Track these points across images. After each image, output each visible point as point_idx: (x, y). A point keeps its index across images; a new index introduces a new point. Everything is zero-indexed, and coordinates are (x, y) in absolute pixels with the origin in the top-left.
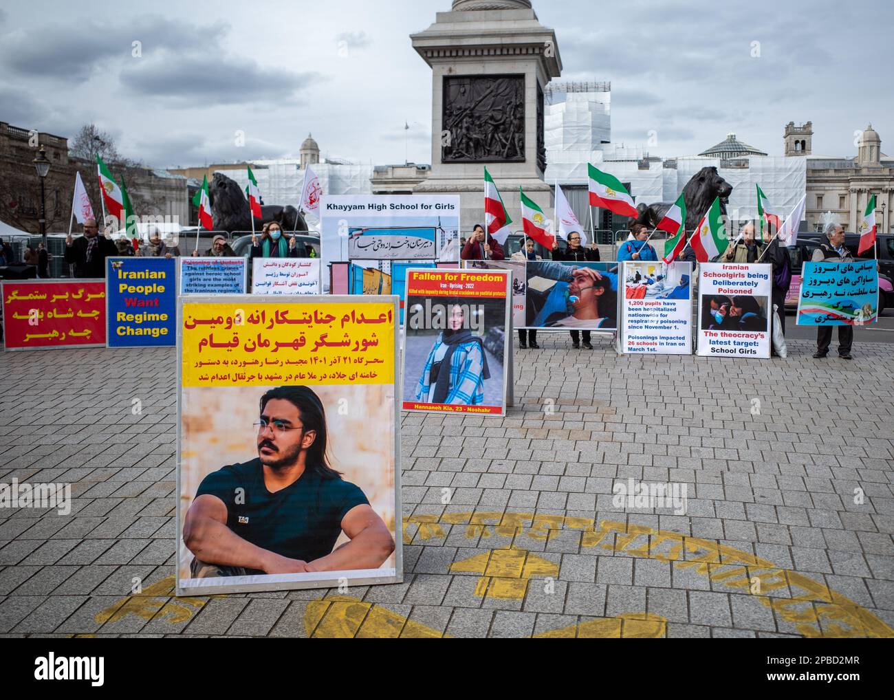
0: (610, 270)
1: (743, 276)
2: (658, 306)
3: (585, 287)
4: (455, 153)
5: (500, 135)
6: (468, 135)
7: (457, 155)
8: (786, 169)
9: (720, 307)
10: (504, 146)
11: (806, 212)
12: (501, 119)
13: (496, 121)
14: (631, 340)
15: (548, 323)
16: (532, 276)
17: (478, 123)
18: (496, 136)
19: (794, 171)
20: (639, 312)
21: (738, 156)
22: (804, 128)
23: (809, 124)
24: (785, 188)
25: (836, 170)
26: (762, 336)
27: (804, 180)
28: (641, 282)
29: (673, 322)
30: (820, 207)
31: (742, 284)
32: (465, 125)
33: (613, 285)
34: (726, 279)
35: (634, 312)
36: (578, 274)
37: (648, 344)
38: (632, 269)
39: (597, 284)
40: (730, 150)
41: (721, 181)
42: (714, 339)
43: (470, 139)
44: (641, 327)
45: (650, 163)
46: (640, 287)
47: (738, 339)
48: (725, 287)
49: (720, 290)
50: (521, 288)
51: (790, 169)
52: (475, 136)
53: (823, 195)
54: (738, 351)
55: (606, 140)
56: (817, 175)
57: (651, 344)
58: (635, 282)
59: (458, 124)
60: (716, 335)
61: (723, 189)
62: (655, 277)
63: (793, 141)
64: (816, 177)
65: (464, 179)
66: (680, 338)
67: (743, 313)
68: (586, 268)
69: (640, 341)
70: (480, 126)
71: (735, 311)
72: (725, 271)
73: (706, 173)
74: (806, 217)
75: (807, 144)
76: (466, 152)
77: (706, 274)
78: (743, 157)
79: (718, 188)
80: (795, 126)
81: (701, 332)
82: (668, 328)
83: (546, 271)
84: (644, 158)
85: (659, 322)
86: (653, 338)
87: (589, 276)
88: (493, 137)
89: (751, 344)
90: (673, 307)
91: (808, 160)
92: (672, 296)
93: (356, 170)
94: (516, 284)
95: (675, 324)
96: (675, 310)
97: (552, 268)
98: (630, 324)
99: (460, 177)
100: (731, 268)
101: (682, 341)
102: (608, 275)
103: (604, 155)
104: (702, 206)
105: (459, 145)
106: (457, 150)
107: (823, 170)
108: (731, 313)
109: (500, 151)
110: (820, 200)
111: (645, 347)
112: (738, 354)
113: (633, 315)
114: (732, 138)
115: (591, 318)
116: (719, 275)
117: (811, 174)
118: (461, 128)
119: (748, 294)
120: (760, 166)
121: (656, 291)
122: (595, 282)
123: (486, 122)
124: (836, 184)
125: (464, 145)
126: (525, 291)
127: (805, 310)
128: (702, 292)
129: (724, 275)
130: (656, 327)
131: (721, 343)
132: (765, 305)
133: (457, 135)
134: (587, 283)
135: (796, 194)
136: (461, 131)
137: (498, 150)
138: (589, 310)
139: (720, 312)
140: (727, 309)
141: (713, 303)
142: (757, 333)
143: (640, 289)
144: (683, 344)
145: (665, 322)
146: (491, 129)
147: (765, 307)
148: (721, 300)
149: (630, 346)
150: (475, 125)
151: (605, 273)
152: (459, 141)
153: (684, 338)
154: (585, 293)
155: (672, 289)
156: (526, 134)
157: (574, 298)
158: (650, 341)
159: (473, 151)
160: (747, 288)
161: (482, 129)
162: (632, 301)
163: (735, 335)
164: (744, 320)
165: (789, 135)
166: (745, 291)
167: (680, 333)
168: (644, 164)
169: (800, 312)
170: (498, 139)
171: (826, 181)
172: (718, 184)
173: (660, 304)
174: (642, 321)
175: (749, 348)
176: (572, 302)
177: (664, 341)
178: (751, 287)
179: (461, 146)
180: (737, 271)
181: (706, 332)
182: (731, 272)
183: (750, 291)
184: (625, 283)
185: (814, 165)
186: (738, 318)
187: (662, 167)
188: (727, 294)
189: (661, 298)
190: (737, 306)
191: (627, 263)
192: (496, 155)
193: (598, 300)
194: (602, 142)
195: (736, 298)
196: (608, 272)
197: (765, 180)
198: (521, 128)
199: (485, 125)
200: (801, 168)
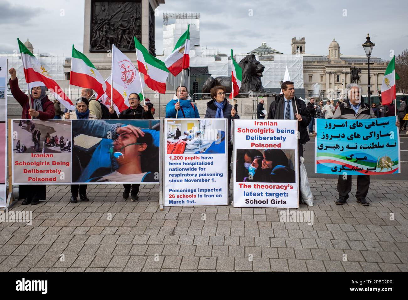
0: (152, 127)
1: (273, 131)
2: (197, 160)
3: (129, 143)
4: (98, 47)
5: (126, 36)
6: (107, 36)
7: (99, 48)
8: (293, 61)
9: (253, 160)
10: (129, 42)
11: (304, 84)
12: (127, 27)
13: (124, 28)
14: (172, 193)
15: (93, 178)
16: (78, 134)
17: (113, 28)
18: (124, 36)
19: (297, 62)
20: (179, 167)
21: (268, 54)
22: (301, 40)
23: (304, 38)
24: (293, 71)
25: (318, 62)
26: (291, 187)
27: (302, 67)
28: (181, 138)
29: (211, 175)
30: (311, 81)
31: (272, 138)
32: (105, 29)
33: (155, 141)
34: (258, 134)
35: (175, 167)
36: (122, 131)
37: (187, 196)
38: (173, 126)
39: (140, 140)
40: (264, 51)
41: (258, 63)
42: (248, 190)
43: (108, 38)
44: (181, 181)
45: (221, 57)
46: (180, 142)
47: (269, 191)
48: (257, 142)
49: (252, 144)
50: (67, 145)
51: (295, 61)
52: (111, 36)
53: (312, 75)
54: (269, 202)
55: (197, 45)
56: (309, 64)
57: (190, 196)
58: (175, 138)
59: (100, 29)
60: (249, 187)
61: (259, 68)
62: (195, 133)
63: (296, 47)
64: (308, 65)
65: (104, 62)
66: (217, 190)
67: (274, 165)
68: (129, 126)
69: (180, 194)
70: (114, 30)
71: (266, 164)
72: (256, 127)
73: (249, 58)
74: (304, 86)
75: (303, 48)
76: (105, 46)
77: (240, 130)
78: (270, 55)
79: (256, 67)
80: (297, 39)
81: (236, 185)
82: (206, 180)
83: (91, 129)
84: (218, 55)
85: (198, 176)
86: (192, 191)
87: (133, 133)
88: (122, 37)
89: (281, 195)
90: (210, 161)
91: (304, 56)
92: (210, 151)
93: (55, 60)
94: (63, 142)
95: (212, 177)
96: (212, 163)
97: (97, 126)
98: (171, 178)
99: (101, 61)
100: (262, 124)
101: (219, 193)
102: (150, 132)
103: (196, 53)
104: (246, 78)
105: (101, 41)
106: (100, 44)
107: (312, 62)
108: (263, 166)
109: (126, 46)
110: (311, 78)
111: (185, 199)
112: (270, 205)
113: (174, 170)
114: (265, 45)
115: (135, 173)
116: (252, 131)
117: (306, 64)
118: (102, 31)
119: (277, 148)
120: (279, 59)
121: (195, 147)
122: (138, 138)
123: (118, 28)
124: (318, 69)
125: (104, 42)
126: (71, 148)
127: (321, 161)
128: (237, 146)
129: (255, 131)
130: (195, 181)
131: (254, 194)
132: (293, 158)
133: (99, 36)
134: (131, 140)
135: (298, 75)
136: (102, 33)
137: (125, 45)
138: (133, 165)
139: (253, 165)
140: (259, 162)
141: (246, 157)
142: (286, 184)
143: (180, 144)
144: (220, 196)
145: (203, 175)
146: (120, 32)
147: (293, 160)
148: (253, 153)
149: (171, 199)
150: (111, 30)
151: (147, 130)
152: (101, 39)
153: (220, 190)
154: (128, 149)
155: (209, 143)
156: (142, 35)
157: (118, 154)
158: (189, 193)
159: (110, 45)
160: (276, 142)
161: (115, 32)
162: (173, 156)
163: (267, 187)
164: (274, 172)
165: (294, 43)
166: (275, 146)
167: (216, 186)
168: (218, 58)
169: (318, 163)
170: (125, 38)
171: (314, 68)
172: (256, 65)
173: (198, 158)
174: (182, 175)
175: (280, 199)
176: (116, 158)
177: (202, 193)
178: (280, 141)
179: (102, 42)
180: (267, 127)
181: (241, 185)
182: (262, 127)
183: (280, 145)
184: (166, 139)
185: (307, 59)
186: (269, 170)
187: (228, 60)
188: (259, 148)
189: (199, 152)
190: (268, 159)
191: (168, 121)
192: (124, 48)
193: (141, 155)
194: (195, 46)
195: (267, 152)
196: (151, 129)
197: (282, 67)
198: (139, 32)
199: (117, 30)
200: (300, 61)
